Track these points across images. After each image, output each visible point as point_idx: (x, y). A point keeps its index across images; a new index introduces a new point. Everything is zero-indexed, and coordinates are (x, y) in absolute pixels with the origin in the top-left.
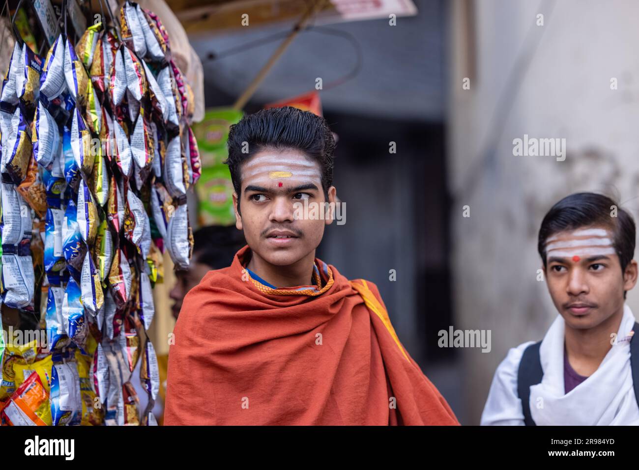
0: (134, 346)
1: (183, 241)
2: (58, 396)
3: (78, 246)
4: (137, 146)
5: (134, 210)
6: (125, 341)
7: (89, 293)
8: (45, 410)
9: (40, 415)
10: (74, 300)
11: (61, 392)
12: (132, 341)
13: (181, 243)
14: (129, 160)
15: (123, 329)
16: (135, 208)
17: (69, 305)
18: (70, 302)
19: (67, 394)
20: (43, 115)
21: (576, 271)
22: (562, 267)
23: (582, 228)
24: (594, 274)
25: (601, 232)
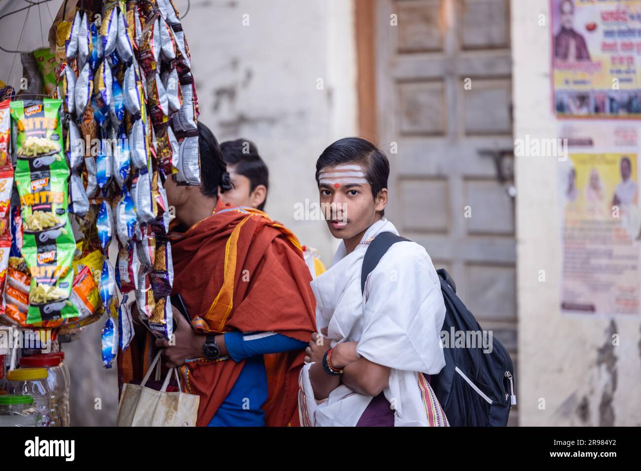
0: (154, 245)
1: (195, 164)
2: (106, 284)
3: (129, 169)
4: (171, 92)
5: (172, 142)
6: (147, 241)
7: (148, 204)
8: (92, 296)
9: (90, 299)
10: (130, 210)
11: (110, 281)
12: (152, 241)
13: (193, 166)
14: (166, 103)
15: (147, 232)
16: (173, 140)
17: (126, 213)
18: (127, 211)
19: (112, 282)
20: (108, 69)
21: (338, 195)
22: (330, 192)
23: (342, 164)
24: (350, 198)
25: (357, 167)
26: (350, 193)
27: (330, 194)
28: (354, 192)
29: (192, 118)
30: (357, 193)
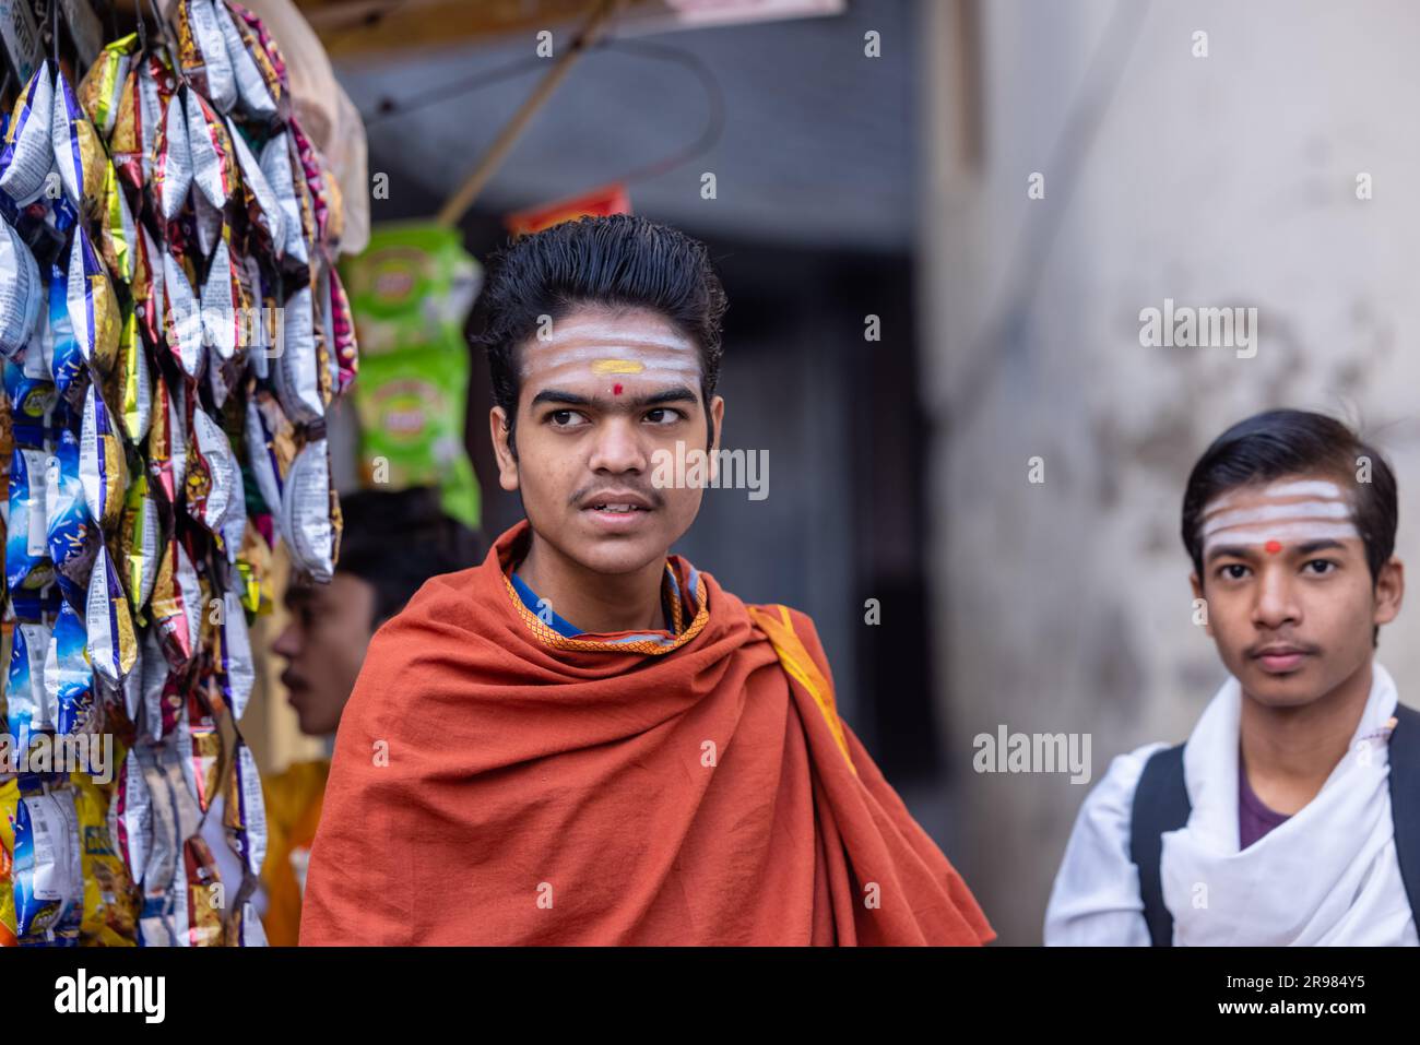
0: (208, 755)
1: (318, 521)
2: (31, 867)
3: (81, 534)
5: (208, 453)
6: (190, 743)
10: (70, 654)
11: (37, 859)
12: (204, 744)
13: (314, 527)
15: (185, 717)
16: (210, 449)
17: (61, 664)
18: (63, 657)
19: (50, 862)
21: (1273, 576)
22: (1243, 568)
23: (1285, 478)
24: (1312, 581)
25: (1327, 488)
26: (1310, 570)
27: (1246, 573)
28: (1320, 566)
29: (315, 386)
30: (1330, 568)
